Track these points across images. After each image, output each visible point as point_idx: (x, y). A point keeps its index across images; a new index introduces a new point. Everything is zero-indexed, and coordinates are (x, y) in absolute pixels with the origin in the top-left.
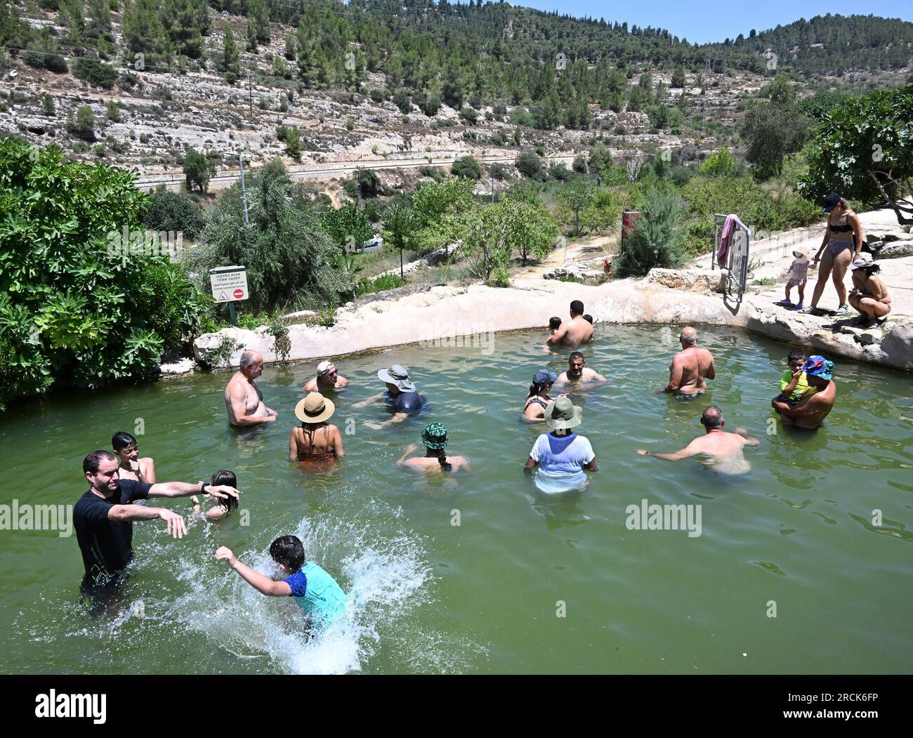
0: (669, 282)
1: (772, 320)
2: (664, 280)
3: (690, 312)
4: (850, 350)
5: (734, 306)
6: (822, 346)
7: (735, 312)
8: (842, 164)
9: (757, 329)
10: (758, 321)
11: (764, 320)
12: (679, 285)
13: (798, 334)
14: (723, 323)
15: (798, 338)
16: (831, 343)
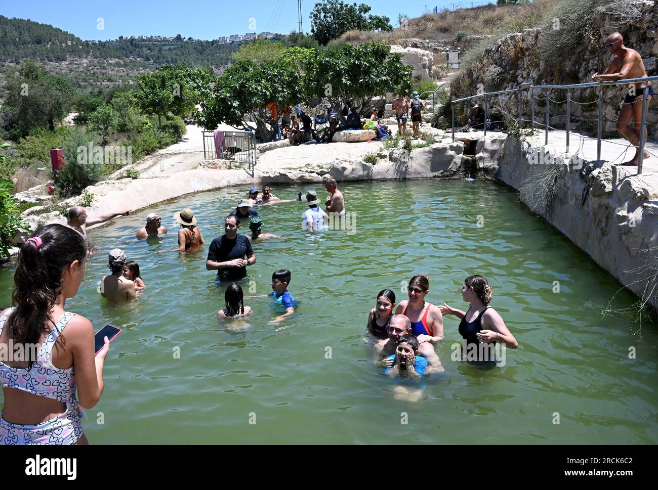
0: (212, 166)
1: (278, 175)
2: (210, 166)
3: (234, 179)
4: (318, 179)
5: (251, 173)
6: (306, 181)
7: (253, 176)
8: (234, 104)
9: (269, 181)
10: (269, 177)
11: (272, 176)
12: (216, 168)
13: (292, 178)
14: (249, 182)
15: (293, 180)
16: (309, 178)
